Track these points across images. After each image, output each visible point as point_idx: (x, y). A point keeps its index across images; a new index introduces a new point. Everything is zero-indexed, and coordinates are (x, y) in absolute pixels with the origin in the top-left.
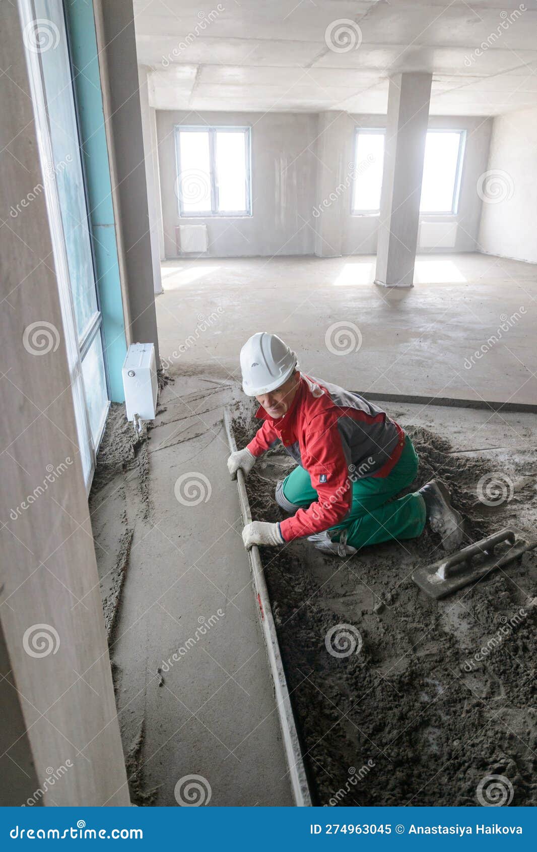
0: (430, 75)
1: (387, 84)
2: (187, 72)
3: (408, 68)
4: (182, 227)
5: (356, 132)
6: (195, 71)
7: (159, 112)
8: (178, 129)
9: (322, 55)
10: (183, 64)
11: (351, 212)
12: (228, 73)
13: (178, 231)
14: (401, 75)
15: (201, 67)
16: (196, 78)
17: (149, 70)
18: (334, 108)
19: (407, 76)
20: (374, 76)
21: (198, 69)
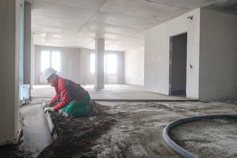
0: (104, 40)
1: (95, 41)
2: (44, 35)
3: (98, 37)
4: (40, 76)
5: (90, 54)
6: (46, 34)
7: (36, 46)
8: (41, 50)
9: (78, 33)
10: (43, 32)
11: (90, 73)
12: (55, 36)
13: (39, 77)
14: (97, 39)
15: (48, 33)
16: (46, 36)
17: (34, 33)
18: (84, 47)
19: (99, 39)
20: (91, 39)
21: (47, 34)
